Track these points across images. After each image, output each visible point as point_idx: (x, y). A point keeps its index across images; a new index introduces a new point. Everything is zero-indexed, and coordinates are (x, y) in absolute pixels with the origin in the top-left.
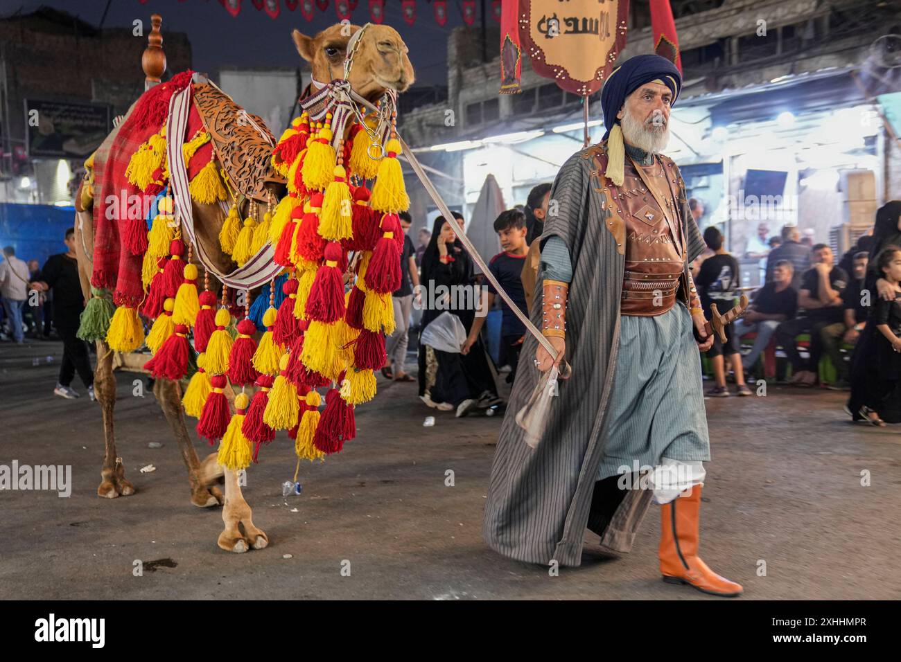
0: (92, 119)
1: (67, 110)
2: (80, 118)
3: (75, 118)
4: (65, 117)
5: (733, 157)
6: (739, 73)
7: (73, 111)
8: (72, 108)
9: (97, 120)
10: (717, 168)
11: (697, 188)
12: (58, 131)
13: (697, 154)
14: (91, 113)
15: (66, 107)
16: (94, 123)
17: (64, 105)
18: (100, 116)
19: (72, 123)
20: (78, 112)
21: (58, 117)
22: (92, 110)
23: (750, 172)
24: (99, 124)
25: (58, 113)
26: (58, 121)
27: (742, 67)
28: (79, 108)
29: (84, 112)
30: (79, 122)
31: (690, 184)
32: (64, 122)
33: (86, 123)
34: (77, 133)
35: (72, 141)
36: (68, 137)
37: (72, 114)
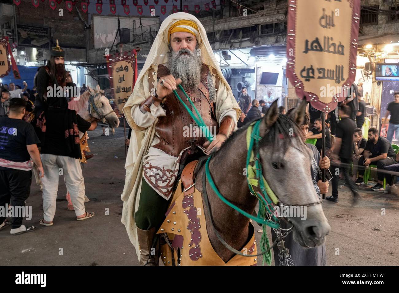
0: (42, 33)
1: (33, 29)
2: (38, 32)
3: (36, 32)
4: (32, 31)
5: (258, 67)
6: (261, 38)
7: (35, 29)
8: (35, 28)
9: (45, 33)
10: (253, 71)
11: (246, 77)
12: (29, 37)
13: (247, 65)
14: (42, 30)
15: (32, 28)
16: (43, 34)
17: (32, 27)
18: (46, 32)
19: (34, 34)
20: (37, 30)
21: (29, 31)
22: (42, 29)
23: (263, 73)
24: (45, 34)
25: (29, 30)
26: (29, 33)
27: (262, 36)
28: (37, 28)
29: (39, 30)
30: (37, 34)
31: (245, 76)
32: (31, 33)
33: (40, 34)
34: (37, 38)
35: (35, 41)
36: (33, 39)
37: (35, 31)
